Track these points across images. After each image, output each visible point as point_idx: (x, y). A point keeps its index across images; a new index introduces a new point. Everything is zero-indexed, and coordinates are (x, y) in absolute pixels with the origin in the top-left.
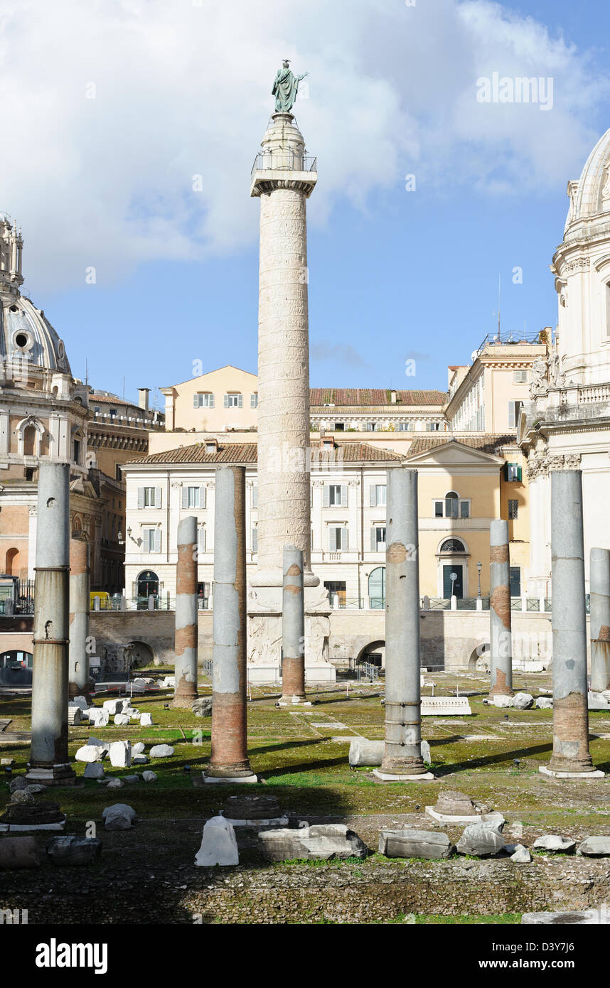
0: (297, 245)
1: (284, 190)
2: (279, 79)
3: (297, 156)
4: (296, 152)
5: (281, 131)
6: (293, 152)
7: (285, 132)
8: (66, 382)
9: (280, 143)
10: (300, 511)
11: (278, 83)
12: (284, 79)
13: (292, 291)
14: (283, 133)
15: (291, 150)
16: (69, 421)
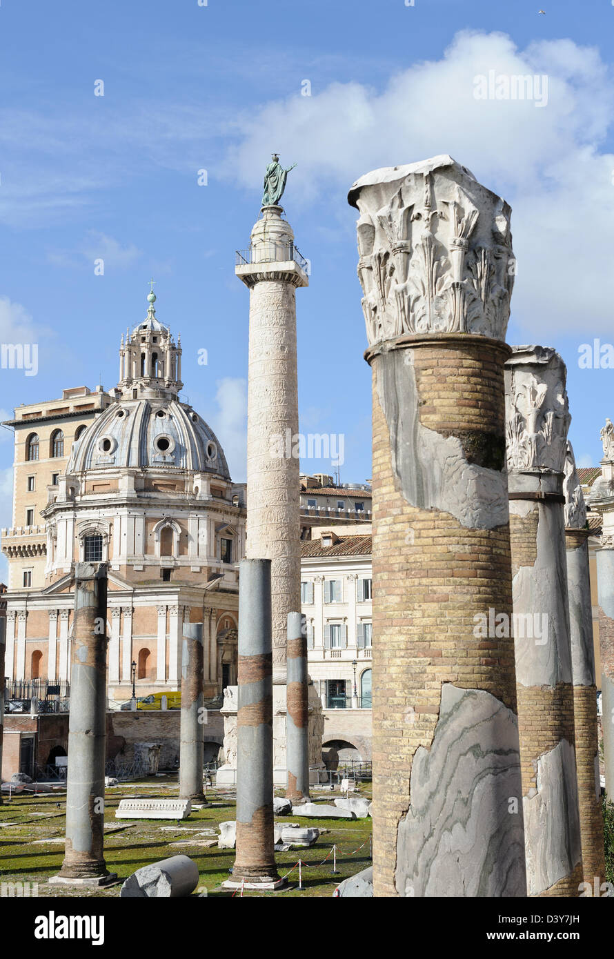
0: (278, 335)
1: (265, 282)
2: (267, 173)
3: (279, 247)
4: (278, 243)
5: (263, 224)
6: (275, 244)
7: (267, 224)
8: (206, 482)
9: (262, 236)
10: (281, 605)
11: (267, 177)
12: (272, 173)
13: (273, 382)
14: (265, 226)
15: (273, 242)
16: (210, 520)
